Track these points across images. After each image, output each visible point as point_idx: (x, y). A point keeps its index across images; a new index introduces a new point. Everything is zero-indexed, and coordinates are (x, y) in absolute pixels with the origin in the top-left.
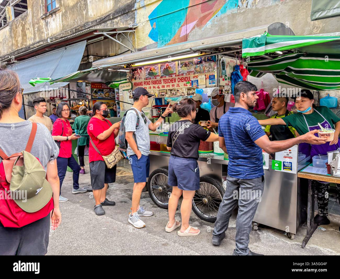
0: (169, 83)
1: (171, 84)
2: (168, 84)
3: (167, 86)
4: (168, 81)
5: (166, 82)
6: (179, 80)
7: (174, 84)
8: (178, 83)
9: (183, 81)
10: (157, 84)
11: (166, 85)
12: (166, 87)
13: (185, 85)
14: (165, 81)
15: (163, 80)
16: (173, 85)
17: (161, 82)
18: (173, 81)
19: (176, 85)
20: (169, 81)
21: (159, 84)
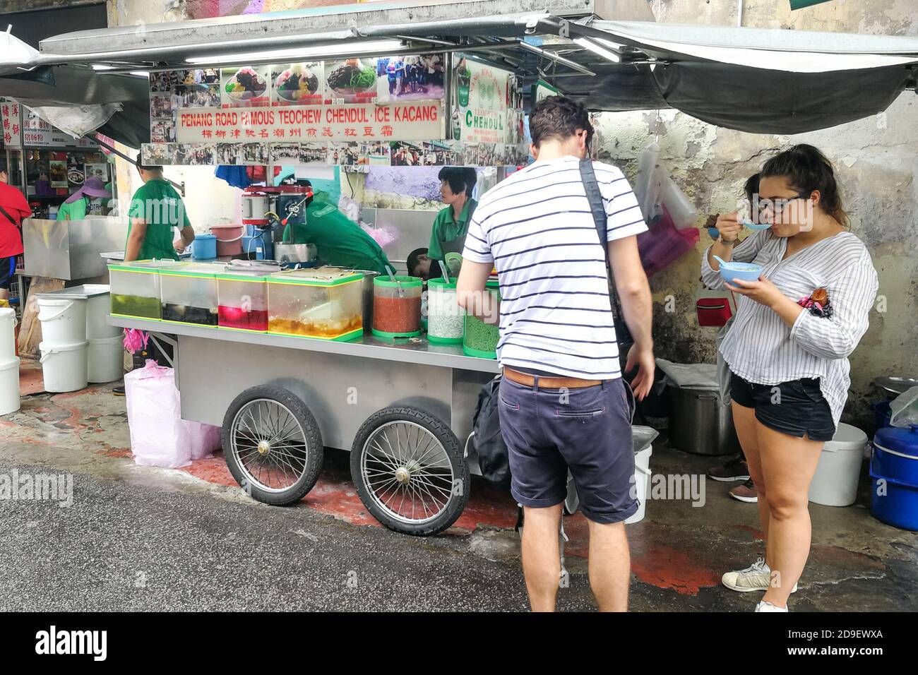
0: (299, 123)
1: (304, 126)
2: (295, 126)
3: (291, 132)
4: (295, 117)
5: (287, 120)
6: (330, 116)
7: (314, 125)
8: (327, 125)
9: (342, 121)
10: (260, 123)
11: (287, 127)
12: (287, 133)
13: (350, 132)
14: (286, 117)
15: (281, 112)
16: (312, 131)
17: (273, 118)
18: (312, 119)
19: (320, 131)
20: (300, 117)
21: (266, 123)
